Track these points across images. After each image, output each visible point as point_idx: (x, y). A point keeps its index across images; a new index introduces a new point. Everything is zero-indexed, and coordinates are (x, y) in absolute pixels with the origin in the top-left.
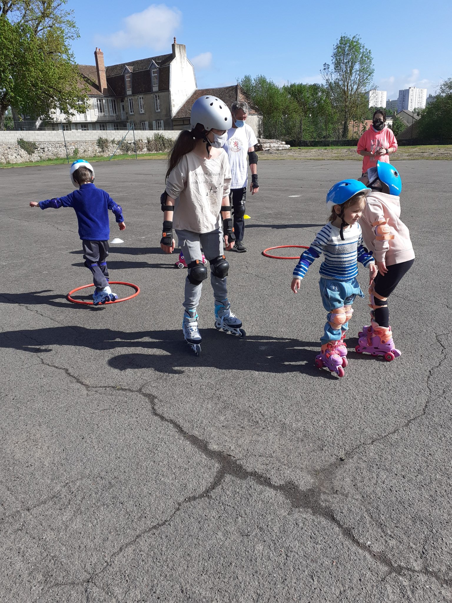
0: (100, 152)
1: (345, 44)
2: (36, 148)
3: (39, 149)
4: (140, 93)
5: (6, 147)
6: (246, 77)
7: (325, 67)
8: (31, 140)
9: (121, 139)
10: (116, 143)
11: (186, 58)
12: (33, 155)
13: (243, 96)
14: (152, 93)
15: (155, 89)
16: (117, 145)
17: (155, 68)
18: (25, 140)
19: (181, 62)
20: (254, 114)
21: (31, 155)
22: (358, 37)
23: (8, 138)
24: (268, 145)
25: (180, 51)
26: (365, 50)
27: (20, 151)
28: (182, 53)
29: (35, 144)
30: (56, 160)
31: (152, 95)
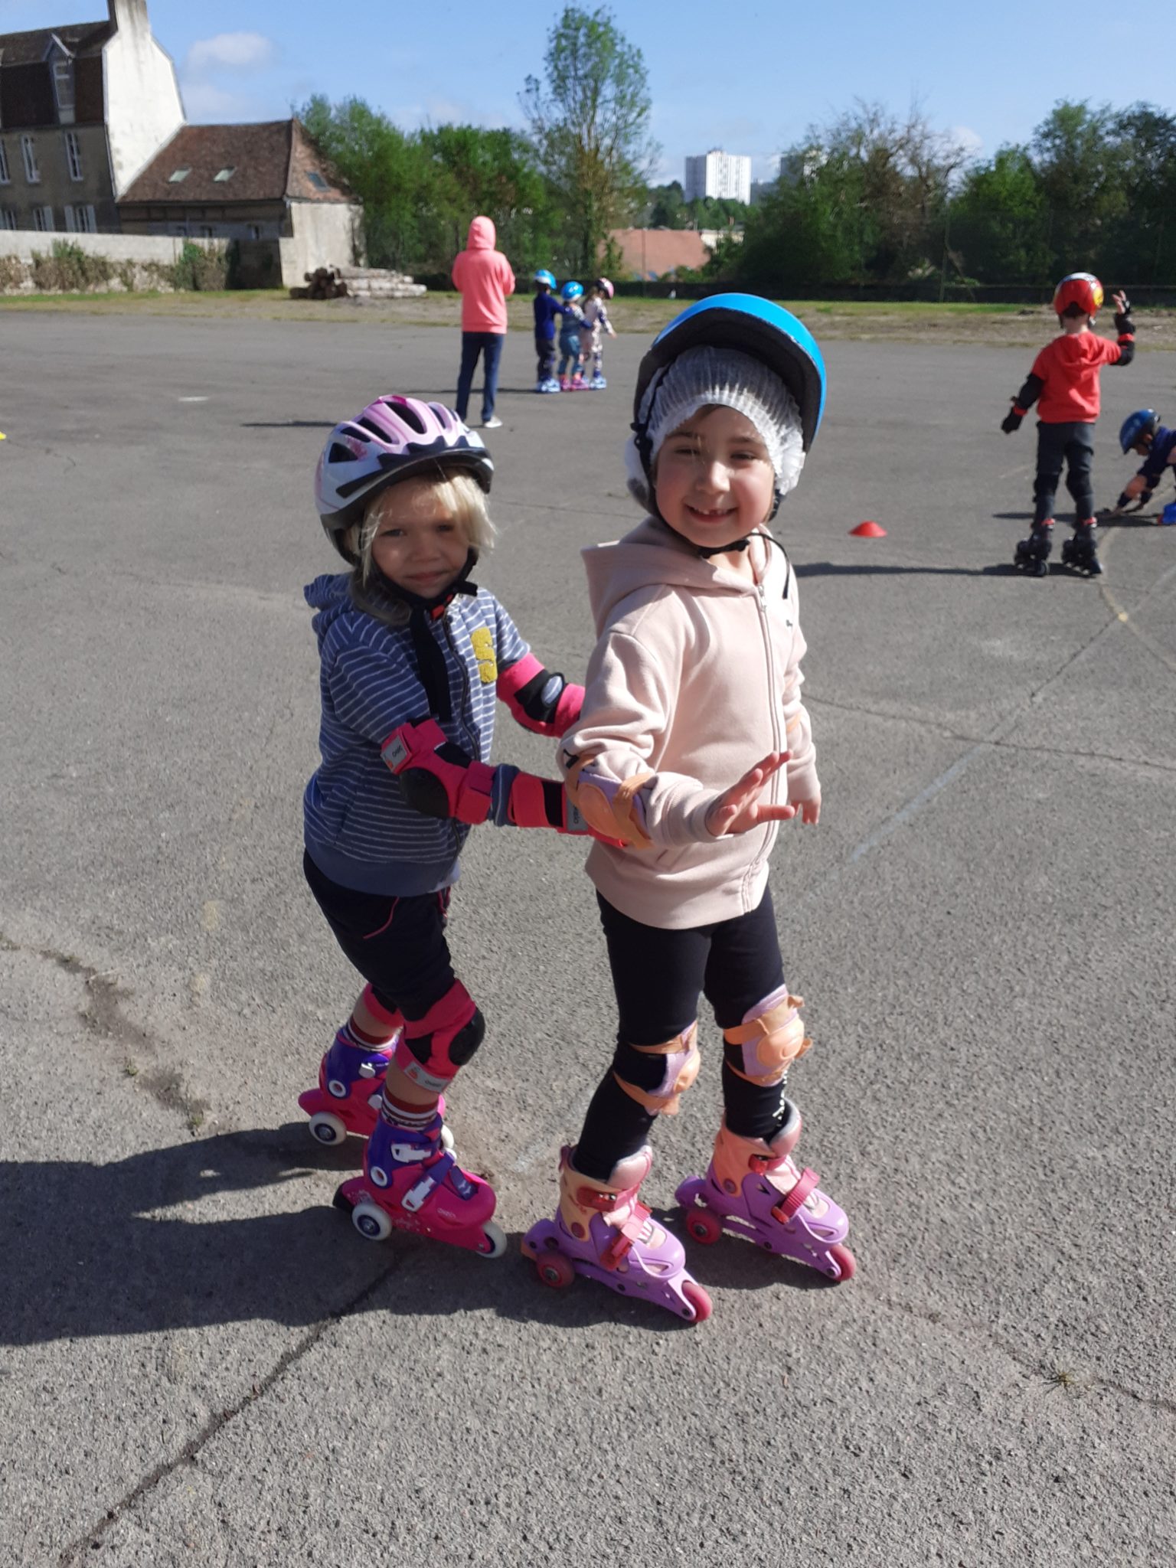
1: (577, 29)
4: (24, 124)
6: (314, 100)
7: (529, 87)
11: (149, 37)
13: (308, 151)
14: (58, 128)
15: (66, 115)
17: (63, 57)
19: (136, 46)
20: (337, 201)
22: (607, 13)
24: (363, 283)
25: (131, 16)
26: (626, 49)
28: (137, 23)
31: (59, 133)
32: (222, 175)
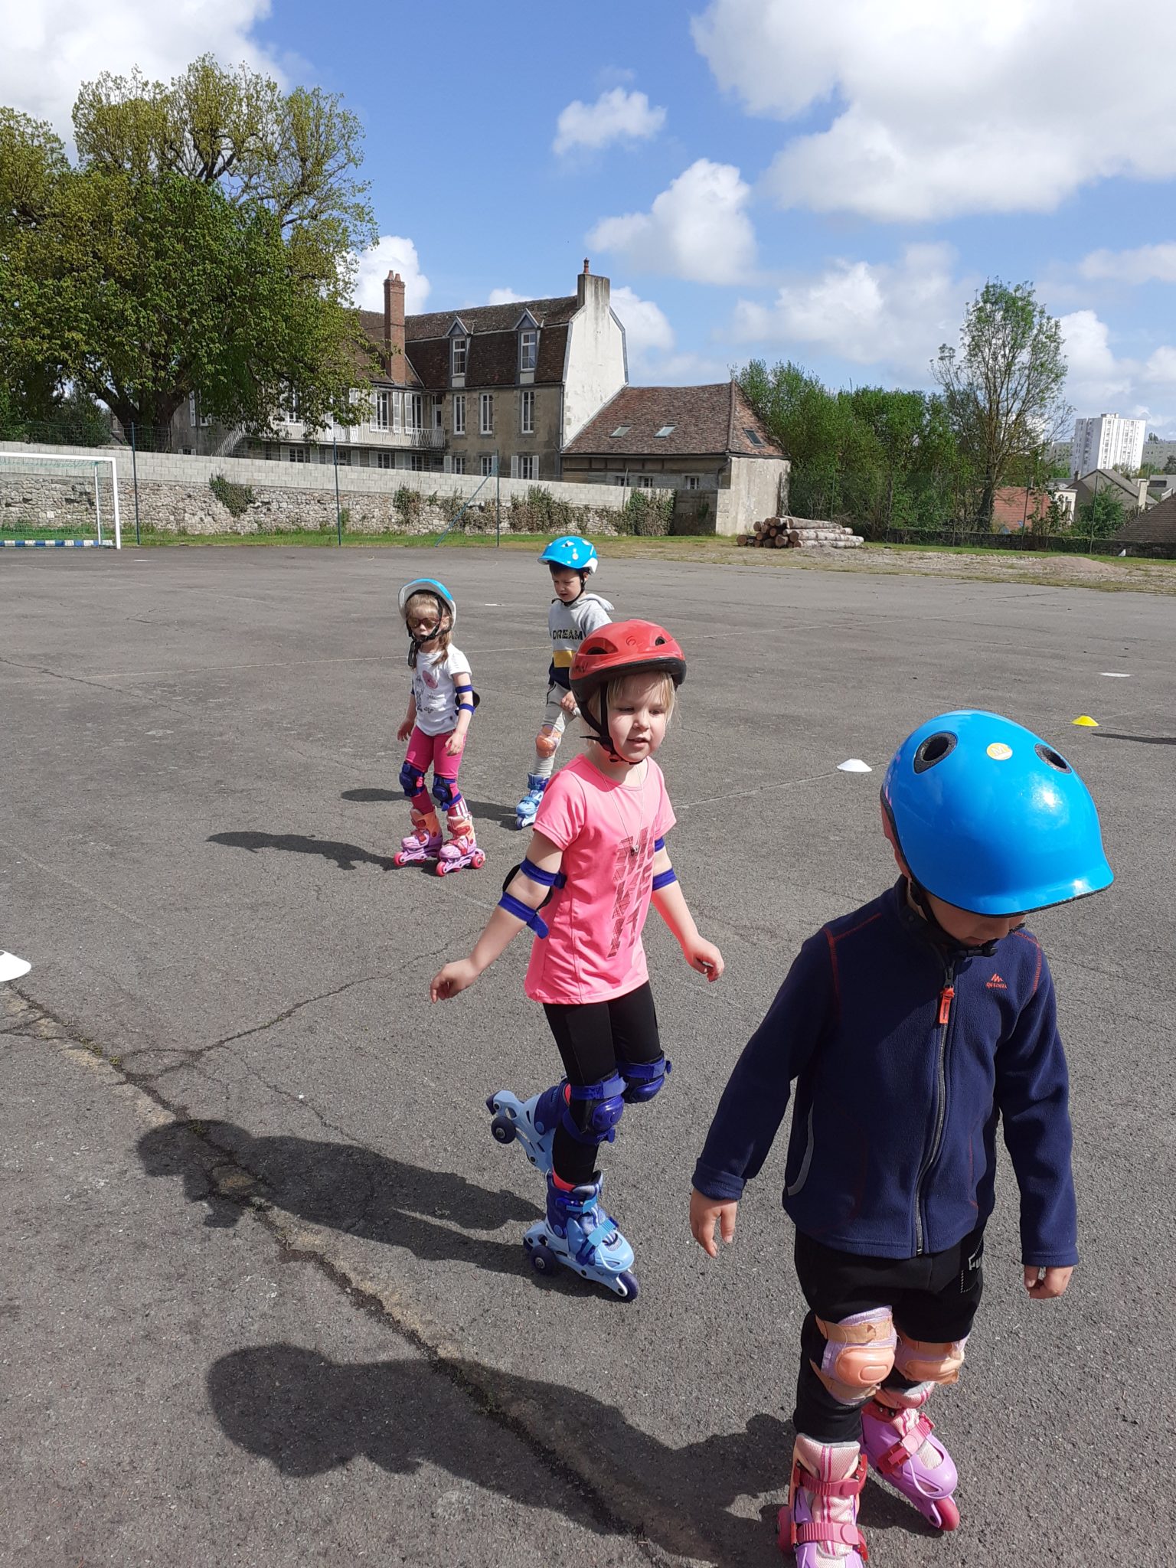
0: (399, 523)
1: (997, 303)
2: (251, 502)
3: (257, 504)
4: (487, 385)
5: (183, 494)
6: (752, 365)
7: (943, 355)
8: (242, 481)
9: (451, 494)
10: (439, 502)
11: (607, 310)
12: (242, 517)
13: (746, 410)
14: (516, 388)
15: (527, 377)
16: (440, 508)
17: (532, 327)
18: (229, 480)
19: (596, 319)
20: (770, 457)
21: (239, 516)
22: (1027, 288)
23: (189, 471)
24: (812, 533)
25: (596, 293)
26: (1044, 320)
27: (213, 505)
28: (600, 300)
29: (250, 492)
30: (296, 533)
31: (517, 393)
32: (665, 431)
